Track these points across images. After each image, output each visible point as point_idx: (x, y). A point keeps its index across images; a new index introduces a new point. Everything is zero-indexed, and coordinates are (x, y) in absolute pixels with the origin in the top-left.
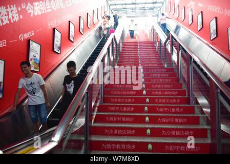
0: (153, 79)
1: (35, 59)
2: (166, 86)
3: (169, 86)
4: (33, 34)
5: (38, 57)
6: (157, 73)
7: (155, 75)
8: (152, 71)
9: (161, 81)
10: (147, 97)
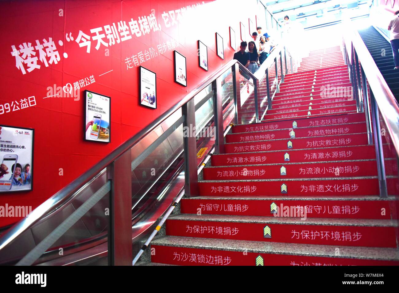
0: (311, 140)
1: (98, 122)
2: (335, 154)
3: (342, 154)
4: (93, 81)
5: (106, 118)
6: (324, 128)
7: (320, 131)
8: (315, 124)
9: (328, 144)
10: (282, 180)
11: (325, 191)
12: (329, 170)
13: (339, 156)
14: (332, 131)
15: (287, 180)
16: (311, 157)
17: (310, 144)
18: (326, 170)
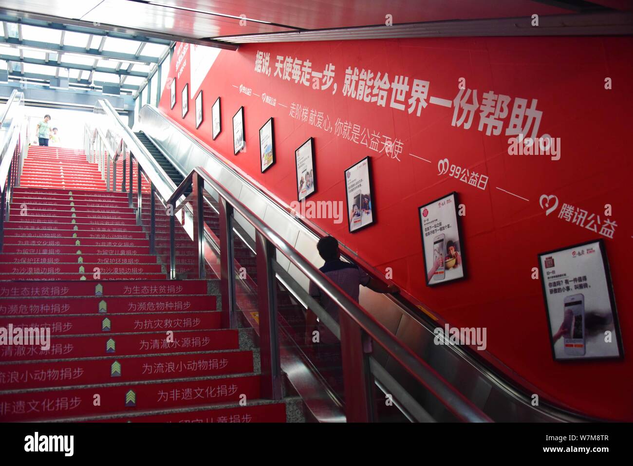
0: (142, 318)
2: (186, 341)
3: (196, 342)
6: (154, 300)
7: (148, 305)
8: (133, 291)
9: (168, 326)
10: (127, 383)
11: (193, 397)
12: (187, 366)
13: (192, 345)
14: (165, 306)
15: (137, 383)
16: (150, 345)
17: (141, 324)
18: (183, 367)
